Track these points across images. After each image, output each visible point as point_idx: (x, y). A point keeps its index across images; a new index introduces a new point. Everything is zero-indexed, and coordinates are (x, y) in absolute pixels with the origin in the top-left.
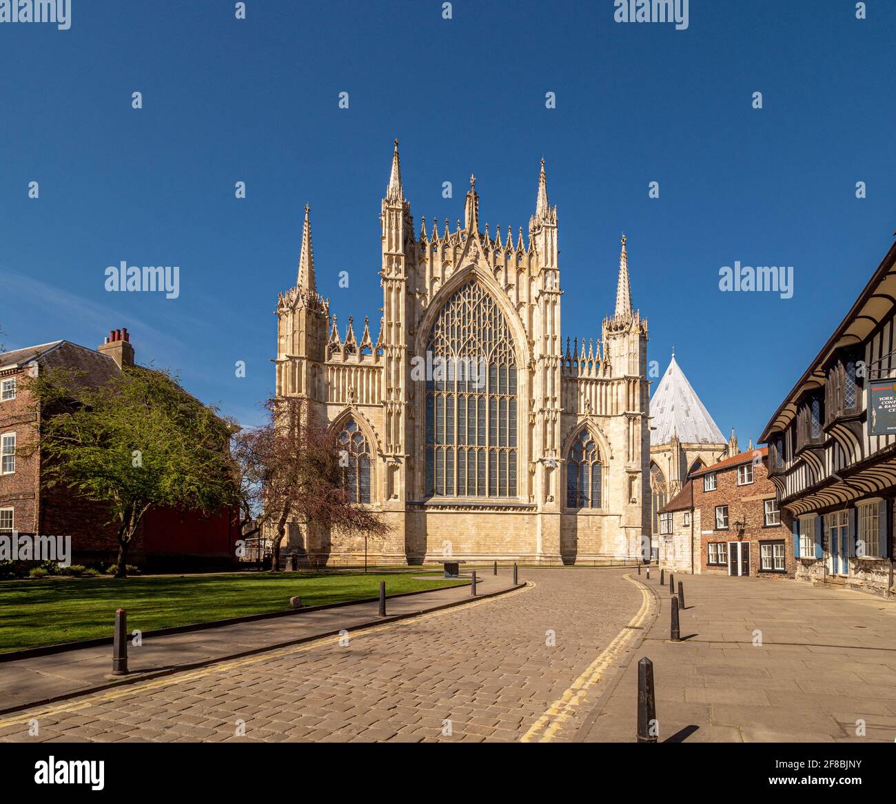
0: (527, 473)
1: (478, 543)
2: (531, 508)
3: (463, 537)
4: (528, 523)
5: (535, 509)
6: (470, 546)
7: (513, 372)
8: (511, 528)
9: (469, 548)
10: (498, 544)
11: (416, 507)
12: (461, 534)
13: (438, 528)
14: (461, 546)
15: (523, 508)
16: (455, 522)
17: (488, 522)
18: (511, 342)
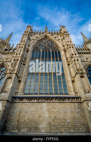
0: (71, 82)
1: (50, 124)
2: (78, 98)
3: (41, 119)
4: (78, 108)
5: (80, 99)
6: (45, 126)
7: (59, 53)
8: (69, 112)
9: (44, 128)
10: (62, 124)
11: (17, 99)
12: (40, 117)
13: (26, 112)
14: (40, 126)
15: (73, 98)
16: (37, 108)
17: (55, 108)
18: (58, 47)
